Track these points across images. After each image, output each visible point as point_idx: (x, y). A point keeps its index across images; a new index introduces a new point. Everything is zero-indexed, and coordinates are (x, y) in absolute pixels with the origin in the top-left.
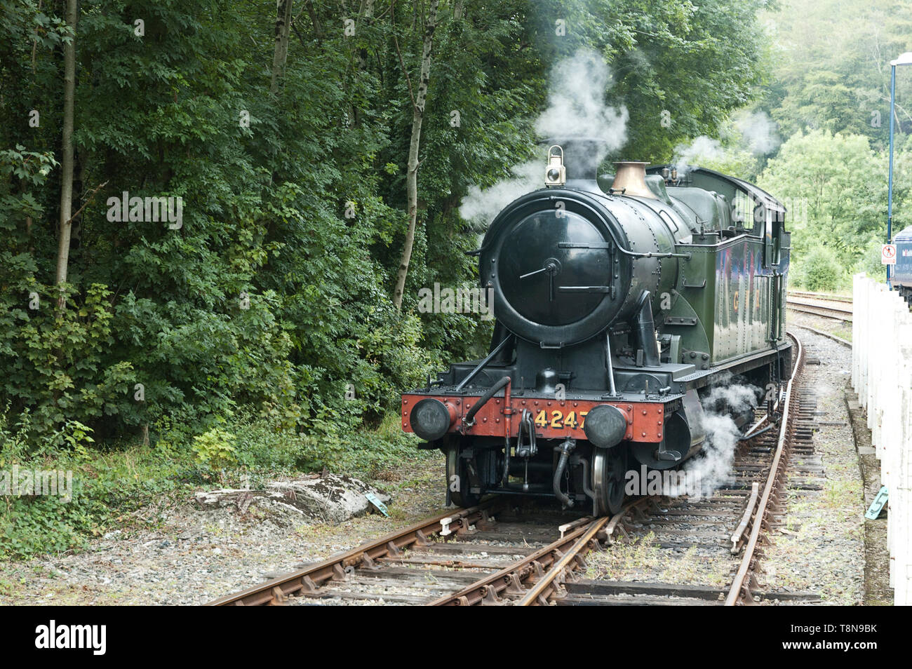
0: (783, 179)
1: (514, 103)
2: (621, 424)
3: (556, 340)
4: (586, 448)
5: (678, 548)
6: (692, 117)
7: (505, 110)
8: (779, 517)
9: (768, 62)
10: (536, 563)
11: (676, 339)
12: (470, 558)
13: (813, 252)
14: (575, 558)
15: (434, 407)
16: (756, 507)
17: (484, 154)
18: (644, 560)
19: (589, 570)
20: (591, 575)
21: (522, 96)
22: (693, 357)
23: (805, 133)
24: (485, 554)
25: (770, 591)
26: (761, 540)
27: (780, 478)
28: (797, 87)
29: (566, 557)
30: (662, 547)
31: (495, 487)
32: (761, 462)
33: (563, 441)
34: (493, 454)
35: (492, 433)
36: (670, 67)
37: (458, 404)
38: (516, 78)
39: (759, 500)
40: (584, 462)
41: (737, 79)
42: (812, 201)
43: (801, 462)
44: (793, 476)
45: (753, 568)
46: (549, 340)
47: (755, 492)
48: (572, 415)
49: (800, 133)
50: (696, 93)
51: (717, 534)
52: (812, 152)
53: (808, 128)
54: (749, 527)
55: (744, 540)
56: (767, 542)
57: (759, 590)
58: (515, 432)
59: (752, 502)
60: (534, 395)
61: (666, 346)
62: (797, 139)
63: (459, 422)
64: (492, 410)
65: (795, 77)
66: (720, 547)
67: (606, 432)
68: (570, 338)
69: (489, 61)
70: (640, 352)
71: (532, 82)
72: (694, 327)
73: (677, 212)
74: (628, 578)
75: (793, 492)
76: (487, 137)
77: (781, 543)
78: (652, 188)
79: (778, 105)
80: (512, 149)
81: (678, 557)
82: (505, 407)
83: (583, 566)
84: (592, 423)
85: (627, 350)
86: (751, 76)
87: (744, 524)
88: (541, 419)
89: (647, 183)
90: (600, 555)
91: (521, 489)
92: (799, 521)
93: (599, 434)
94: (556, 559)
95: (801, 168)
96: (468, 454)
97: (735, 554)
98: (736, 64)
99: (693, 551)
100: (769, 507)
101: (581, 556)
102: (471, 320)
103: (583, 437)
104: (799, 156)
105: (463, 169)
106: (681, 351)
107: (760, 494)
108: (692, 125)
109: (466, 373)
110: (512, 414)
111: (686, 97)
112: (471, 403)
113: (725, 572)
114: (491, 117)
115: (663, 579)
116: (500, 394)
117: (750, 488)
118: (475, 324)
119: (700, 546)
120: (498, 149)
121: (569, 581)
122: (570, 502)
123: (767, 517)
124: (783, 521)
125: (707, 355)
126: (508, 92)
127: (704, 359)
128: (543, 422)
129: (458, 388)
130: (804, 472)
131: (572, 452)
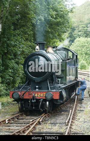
0: (75, 47)
1: (19, 33)
2: (52, 95)
3: (38, 80)
4: (45, 100)
5: (55, 124)
6: (56, 35)
7: (17, 34)
8: (75, 117)
9: (71, 23)
10: (26, 128)
11: (60, 80)
12: (12, 128)
13: (81, 62)
14: (34, 127)
15: (16, 93)
16: (71, 115)
17: (13, 43)
18: (48, 127)
19: (37, 129)
20: (37, 130)
21: (21, 31)
22: (63, 83)
23: (79, 38)
24: (15, 127)
25: (74, 132)
26: (72, 122)
27: (76, 109)
28: (78, 28)
29: (32, 127)
30: (52, 124)
31: (27, 108)
32: (72, 106)
33: (41, 99)
34: (27, 102)
35: (27, 98)
36: (51, 25)
37: (20, 93)
38: (20, 27)
39: (71, 114)
40: (45, 103)
41: (65, 27)
42: (81, 51)
43: (80, 105)
44: (78, 108)
45: (70, 128)
46: (37, 80)
47: (70, 112)
48: (42, 94)
49: (78, 38)
50: (57, 30)
51: (63, 121)
52: (81, 42)
53: (80, 36)
54: (70, 119)
55: (68, 122)
56: (73, 122)
57: (72, 132)
58: (32, 98)
59: (70, 114)
60: (35, 91)
61: (58, 81)
62: (78, 39)
63: (21, 96)
64: (27, 94)
65: (77, 26)
66: (64, 124)
67: (49, 97)
68: (41, 80)
69: (14, 24)
70: (54, 82)
71: (23, 28)
72: (63, 77)
73: (59, 55)
74: (45, 131)
75: (78, 112)
76: (14, 40)
77: (76, 122)
78: (54, 51)
79: (74, 32)
80: (19, 42)
81: (55, 126)
82: (29, 93)
83: (35, 128)
84: (46, 96)
85: (51, 82)
86: (68, 26)
87: (68, 119)
88: (36, 95)
89: (53, 50)
90: (39, 126)
91: (33, 108)
92: (80, 118)
93: (48, 97)
94: (30, 127)
95: (78, 45)
96: (23, 102)
97: (67, 125)
98: (65, 24)
99: (58, 124)
100: (73, 115)
101: (35, 126)
102: (11, 78)
103: (45, 98)
104: (78, 42)
105: (9, 46)
106: (61, 82)
107: (72, 112)
108: (56, 36)
109: (21, 87)
110: (31, 94)
111: (55, 31)
112: (23, 93)
113: (65, 129)
114: (15, 36)
115: (52, 131)
116: (29, 91)
117: (69, 111)
118: (12, 78)
119: (59, 123)
120: (16, 42)
121: (33, 132)
122: (42, 111)
123: (73, 117)
124: (76, 118)
125: (65, 82)
126: (18, 30)
127: (65, 83)
128: (37, 96)
129: (20, 90)
130: (80, 107)
131: (42, 101)
